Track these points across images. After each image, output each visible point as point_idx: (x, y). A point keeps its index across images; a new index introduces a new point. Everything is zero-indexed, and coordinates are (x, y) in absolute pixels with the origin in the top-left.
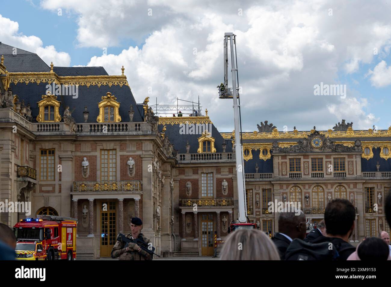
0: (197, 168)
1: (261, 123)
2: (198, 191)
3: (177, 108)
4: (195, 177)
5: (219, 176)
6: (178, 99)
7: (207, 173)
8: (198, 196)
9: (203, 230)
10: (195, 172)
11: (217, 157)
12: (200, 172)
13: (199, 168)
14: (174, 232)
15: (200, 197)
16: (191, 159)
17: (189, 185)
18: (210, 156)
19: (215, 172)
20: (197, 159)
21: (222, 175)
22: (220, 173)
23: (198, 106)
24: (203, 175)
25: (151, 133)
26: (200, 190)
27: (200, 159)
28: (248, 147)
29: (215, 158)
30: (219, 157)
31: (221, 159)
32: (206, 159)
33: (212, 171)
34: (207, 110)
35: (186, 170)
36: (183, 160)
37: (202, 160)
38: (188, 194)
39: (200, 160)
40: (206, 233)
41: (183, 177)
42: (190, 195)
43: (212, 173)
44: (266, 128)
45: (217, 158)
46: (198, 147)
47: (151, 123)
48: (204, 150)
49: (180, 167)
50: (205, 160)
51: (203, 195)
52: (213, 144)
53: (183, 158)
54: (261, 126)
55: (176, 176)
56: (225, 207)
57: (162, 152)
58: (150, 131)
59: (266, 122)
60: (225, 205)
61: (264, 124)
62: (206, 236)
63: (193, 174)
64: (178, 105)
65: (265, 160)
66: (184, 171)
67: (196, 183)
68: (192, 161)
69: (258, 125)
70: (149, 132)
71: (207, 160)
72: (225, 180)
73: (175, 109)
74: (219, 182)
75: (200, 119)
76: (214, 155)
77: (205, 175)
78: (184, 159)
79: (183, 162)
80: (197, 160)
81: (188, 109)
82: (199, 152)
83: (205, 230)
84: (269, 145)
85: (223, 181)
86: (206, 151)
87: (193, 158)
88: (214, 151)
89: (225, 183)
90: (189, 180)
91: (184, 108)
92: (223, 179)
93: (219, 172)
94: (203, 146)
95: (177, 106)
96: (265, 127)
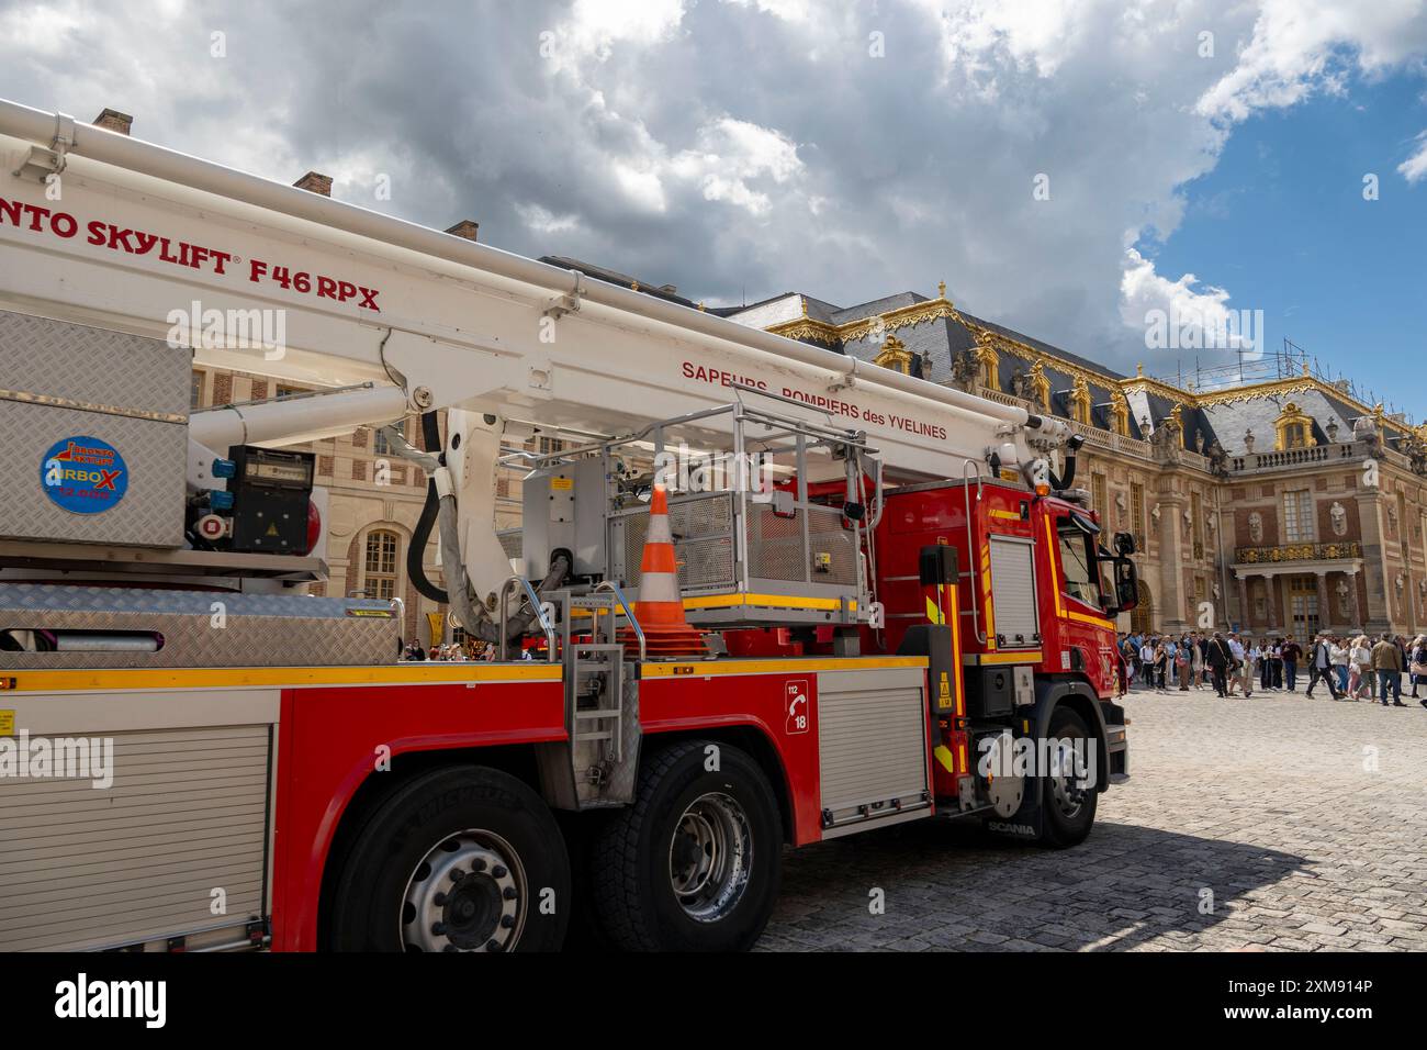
0: (1270, 484)
2: (1277, 531)
4: (1268, 501)
5: (1324, 496)
7: (1297, 492)
8: (1277, 539)
9: (1296, 613)
10: (1268, 491)
11: (1316, 455)
12: (1277, 490)
13: (1275, 483)
14: (1229, 618)
15: (1281, 542)
16: (1258, 465)
17: (1256, 519)
18: (1301, 455)
19: (1312, 487)
20: (1271, 464)
21: (1330, 493)
22: (1325, 488)
24: (1286, 497)
26: (1280, 528)
27: (1277, 463)
29: (1313, 459)
30: (1322, 454)
32: (1292, 462)
33: (1306, 486)
35: (1249, 489)
36: (1239, 468)
38: (1255, 537)
40: (1303, 618)
41: (1241, 504)
42: (1260, 539)
43: (1307, 490)
45: (1316, 459)
48: (1288, 442)
49: (1233, 485)
50: (1288, 464)
51: (1289, 539)
52: (1307, 431)
53: (1239, 465)
55: (1227, 503)
56: (1333, 561)
60: (1336, 557)
62: (1303, 625)
63: (1264, 495)
66: (1243, 490)
67: (1270, 516)
68: (1260, 469)
72: (1336, 504)
74: (1325, 508)
76: (1310, 451)
77: (1292, 497)
78: (1242, 467)
79: (1240, 473)
80: (1271, 466)
82: (1276, 448)
83: (1301, 613)
85: (1332, 506)
86: (1292, 446)
87: (1262, 462)
88: (1312, 443)
89: (1338, 511)
90: (1255, 509)
92: (1334, 500)
93: (1321, 485)
94: (1286, 436)
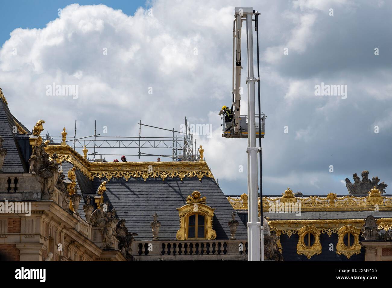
1: (355, 175)
3: (138, 142)
6: (140, 124)
11: (217, 249)
16: (162, 252)
18: (203, 247)
20: (175, 252)
23: (183, 139)
25: (40, 197)
27: (180, 252)
28: (312, 228)
29: (214, 252)
30: (222, 249)
31: (225, 254)
32: (194, 253)
34: (203, 148)
36: (143, 254)
37: (185, 254)
39: (180, 254)
44: (365, 187)
45: (216, 252)
46: (179, 228)
47: (40, 176)
48: (191, 233)
50: (191, 254)
52: (209, 222)
53: (144, 249)
54: (353, 182)
57: (83, 238)
58: (37, 194)
59: (365, 175)
61: (361, 179)
64: (140, 137)
65: (348, 257)
68: (163, 256)
69: (347, 181)
70: (35, 196)
71: (196, 256)
73: (134, 144)
75: (186, 168)
76: (211, 244)
78: (146, 253)
79: (144, 258)
80: (174, 255)
81: (162, 144)
82: (180, 237)
84: (357, 225)
86: (194, 237)
87: (166, 250)
88: (212, 236)
91: (152, 143)
94: (189, 225)
95: (138, 139)
96: (362, 184)
